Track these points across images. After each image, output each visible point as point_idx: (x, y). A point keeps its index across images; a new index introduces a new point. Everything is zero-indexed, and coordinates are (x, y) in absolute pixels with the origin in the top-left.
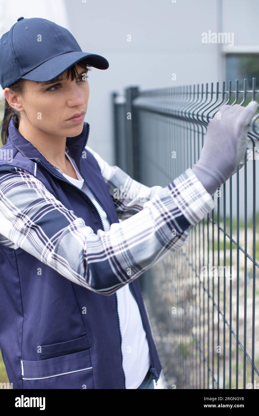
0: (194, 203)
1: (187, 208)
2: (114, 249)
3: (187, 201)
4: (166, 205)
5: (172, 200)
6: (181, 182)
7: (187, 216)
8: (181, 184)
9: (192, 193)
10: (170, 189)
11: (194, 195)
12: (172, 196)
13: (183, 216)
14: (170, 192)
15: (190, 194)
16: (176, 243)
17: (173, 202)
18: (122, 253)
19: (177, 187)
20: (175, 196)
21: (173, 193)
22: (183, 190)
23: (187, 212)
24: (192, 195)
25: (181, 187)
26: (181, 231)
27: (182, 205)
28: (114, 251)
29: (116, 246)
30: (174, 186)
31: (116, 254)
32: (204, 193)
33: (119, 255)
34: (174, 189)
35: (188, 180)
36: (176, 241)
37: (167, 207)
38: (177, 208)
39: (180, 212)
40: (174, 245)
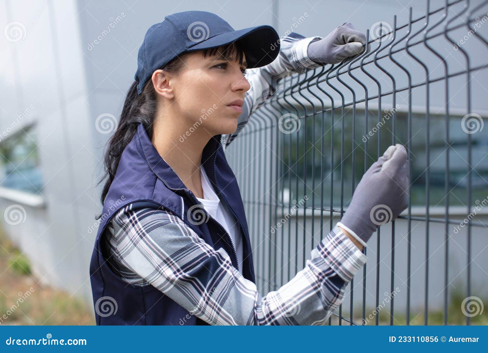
0: (347, 261)
1: (340, 268)
2: (274, 314)
3: (340, 260)
4: (317, 266)
5: (323, 260)
6: (329, 240)
7: (341, 275)
8: (329, 243)
9: (343, 251)
10: (319, 249)
11: (345, 253)
12: (322, 256)
13: (337, 275)
14: (320, 253)
15: (341, 253)
16: (335, 303)
17: (325, 262)
18: (282, 316)
19: (326, 246)
20: (325, 257)
21: (323, 253)
22: (333, 249)
23: (341, 272)
24: (343, 253)
25: (330, 246)
26: (338, 289)
27: (334, 266)
28: (275, 316)
29: (275, 310)
30: (323, 246)
31: (277, 318)
32: (355, 250)
33: (280, 318)
34: (323, 250)
35: (336, 237)
36: (335, 301)
37: (320, 268)
38: (330, 268)
39: (333, 272)
40: (333, 305)
